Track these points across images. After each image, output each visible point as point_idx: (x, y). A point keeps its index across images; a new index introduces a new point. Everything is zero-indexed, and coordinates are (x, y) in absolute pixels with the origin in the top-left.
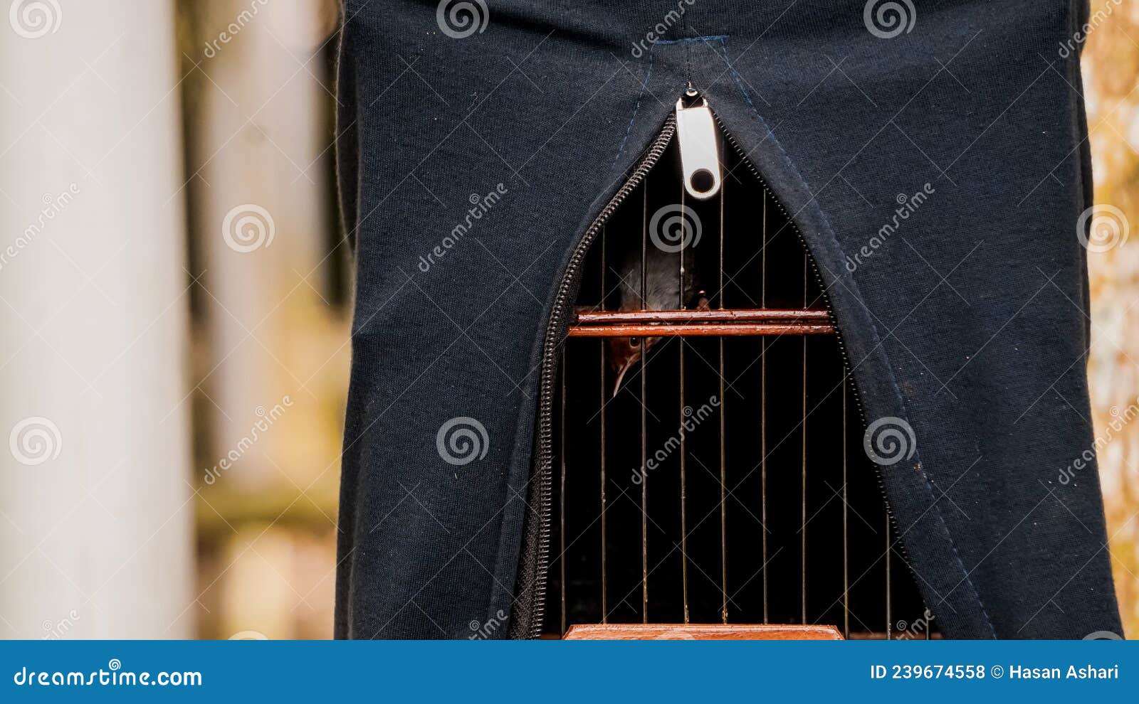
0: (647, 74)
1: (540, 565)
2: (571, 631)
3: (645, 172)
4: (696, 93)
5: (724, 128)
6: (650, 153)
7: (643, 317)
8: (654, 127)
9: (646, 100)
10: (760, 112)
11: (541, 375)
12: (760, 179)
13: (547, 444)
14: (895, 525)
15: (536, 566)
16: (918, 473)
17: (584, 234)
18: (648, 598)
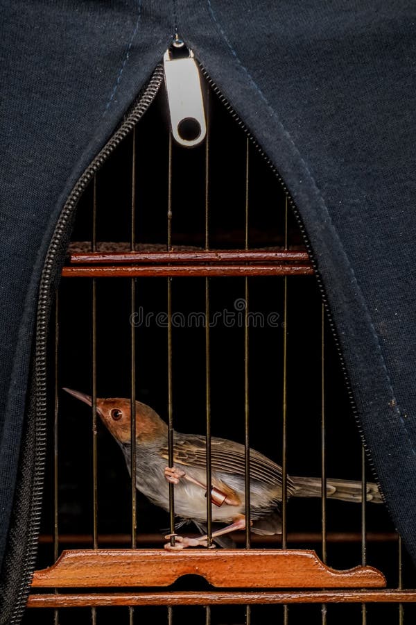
0: (135, 25)
1: (35, 496)
2: (63, 556)
3: (135, 121)
4: (182, 44)
5: (209, 79)
6: (139, 102)
7: (133, 258)
8: (142, 77)
9: (136, 51)
10: (244, 63)
11: (36, 316)
12: (245, 128)
13: (42, 382)
15: (31, 497)
16: (392, 409)
17: (77, 181)
18: (137, 525)
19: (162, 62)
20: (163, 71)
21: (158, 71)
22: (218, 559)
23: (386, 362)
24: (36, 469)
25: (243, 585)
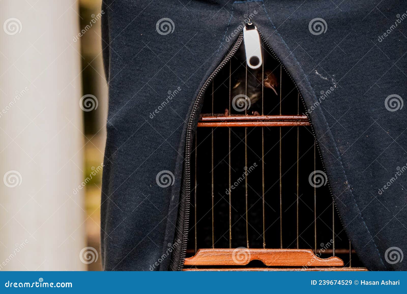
0: (231, 15)
1: (185, 224)
2: (199, 251)
3: (230, 57)
4: (252, 24)
5: (264, 39)
6: (232, 49)
7: (229, 119)
9: (231, 27)
10: (279, 32)
11: (185, 144)
12: (279, 60)
13: (188, 173)
14: (336, 207)
15: (184, 224)
16: (346, 185)
17: (204, 84)
18: (232, 237)
19: (242, 31)
20: (243, 36)
21: (241, 35)
22: (268, 253)
23: (343, 164)
24: (186, 212)
25: (279, 265)
